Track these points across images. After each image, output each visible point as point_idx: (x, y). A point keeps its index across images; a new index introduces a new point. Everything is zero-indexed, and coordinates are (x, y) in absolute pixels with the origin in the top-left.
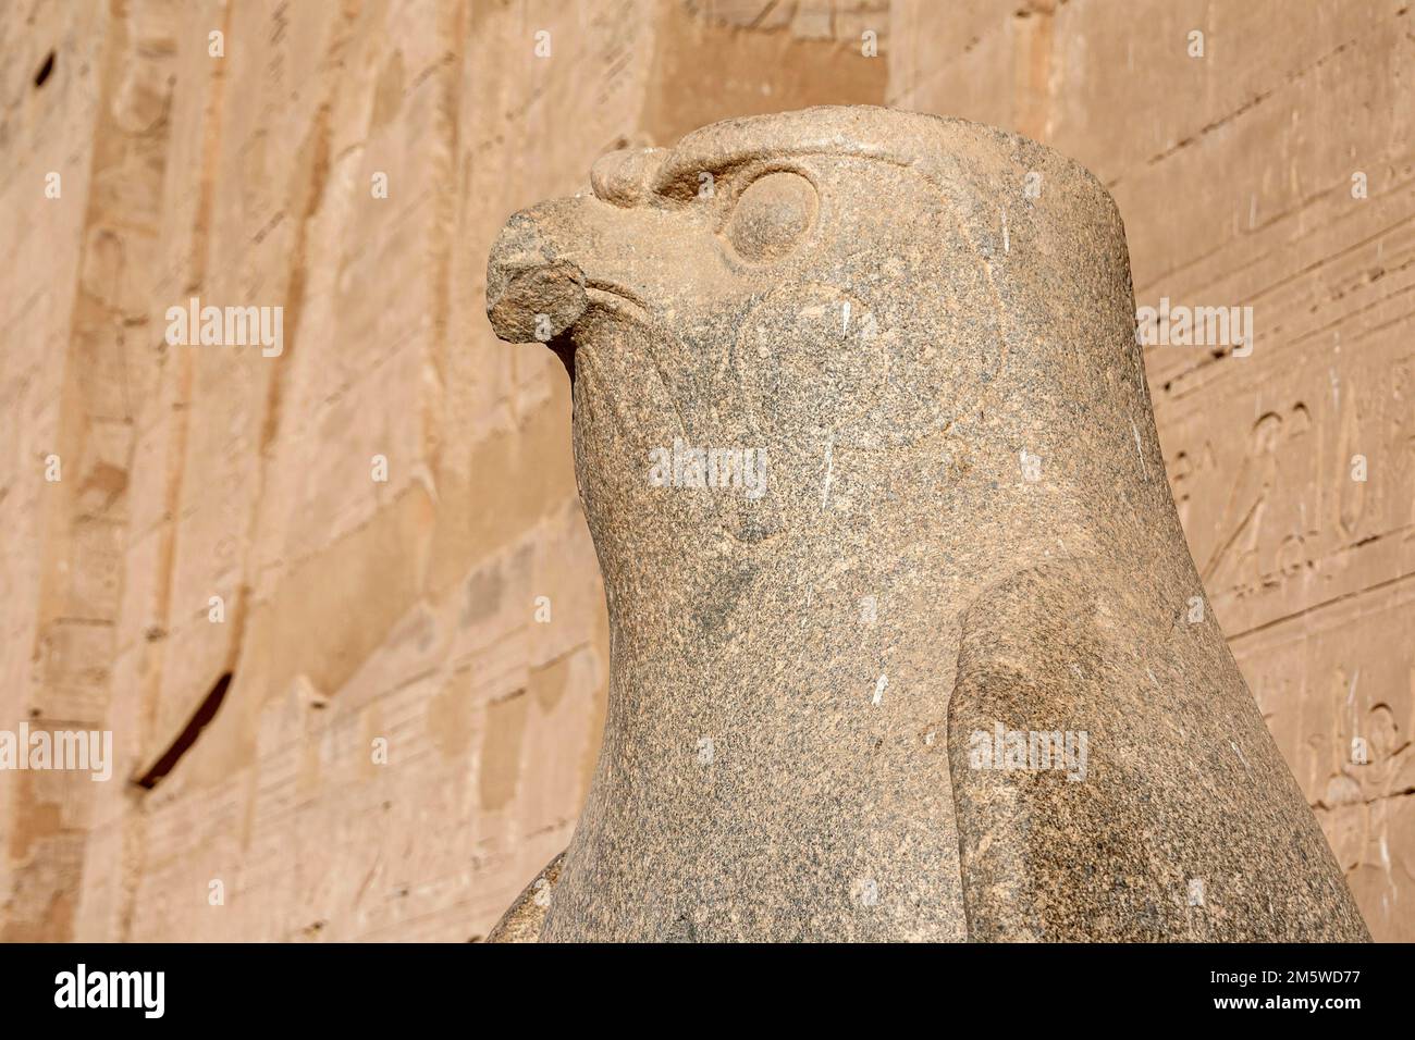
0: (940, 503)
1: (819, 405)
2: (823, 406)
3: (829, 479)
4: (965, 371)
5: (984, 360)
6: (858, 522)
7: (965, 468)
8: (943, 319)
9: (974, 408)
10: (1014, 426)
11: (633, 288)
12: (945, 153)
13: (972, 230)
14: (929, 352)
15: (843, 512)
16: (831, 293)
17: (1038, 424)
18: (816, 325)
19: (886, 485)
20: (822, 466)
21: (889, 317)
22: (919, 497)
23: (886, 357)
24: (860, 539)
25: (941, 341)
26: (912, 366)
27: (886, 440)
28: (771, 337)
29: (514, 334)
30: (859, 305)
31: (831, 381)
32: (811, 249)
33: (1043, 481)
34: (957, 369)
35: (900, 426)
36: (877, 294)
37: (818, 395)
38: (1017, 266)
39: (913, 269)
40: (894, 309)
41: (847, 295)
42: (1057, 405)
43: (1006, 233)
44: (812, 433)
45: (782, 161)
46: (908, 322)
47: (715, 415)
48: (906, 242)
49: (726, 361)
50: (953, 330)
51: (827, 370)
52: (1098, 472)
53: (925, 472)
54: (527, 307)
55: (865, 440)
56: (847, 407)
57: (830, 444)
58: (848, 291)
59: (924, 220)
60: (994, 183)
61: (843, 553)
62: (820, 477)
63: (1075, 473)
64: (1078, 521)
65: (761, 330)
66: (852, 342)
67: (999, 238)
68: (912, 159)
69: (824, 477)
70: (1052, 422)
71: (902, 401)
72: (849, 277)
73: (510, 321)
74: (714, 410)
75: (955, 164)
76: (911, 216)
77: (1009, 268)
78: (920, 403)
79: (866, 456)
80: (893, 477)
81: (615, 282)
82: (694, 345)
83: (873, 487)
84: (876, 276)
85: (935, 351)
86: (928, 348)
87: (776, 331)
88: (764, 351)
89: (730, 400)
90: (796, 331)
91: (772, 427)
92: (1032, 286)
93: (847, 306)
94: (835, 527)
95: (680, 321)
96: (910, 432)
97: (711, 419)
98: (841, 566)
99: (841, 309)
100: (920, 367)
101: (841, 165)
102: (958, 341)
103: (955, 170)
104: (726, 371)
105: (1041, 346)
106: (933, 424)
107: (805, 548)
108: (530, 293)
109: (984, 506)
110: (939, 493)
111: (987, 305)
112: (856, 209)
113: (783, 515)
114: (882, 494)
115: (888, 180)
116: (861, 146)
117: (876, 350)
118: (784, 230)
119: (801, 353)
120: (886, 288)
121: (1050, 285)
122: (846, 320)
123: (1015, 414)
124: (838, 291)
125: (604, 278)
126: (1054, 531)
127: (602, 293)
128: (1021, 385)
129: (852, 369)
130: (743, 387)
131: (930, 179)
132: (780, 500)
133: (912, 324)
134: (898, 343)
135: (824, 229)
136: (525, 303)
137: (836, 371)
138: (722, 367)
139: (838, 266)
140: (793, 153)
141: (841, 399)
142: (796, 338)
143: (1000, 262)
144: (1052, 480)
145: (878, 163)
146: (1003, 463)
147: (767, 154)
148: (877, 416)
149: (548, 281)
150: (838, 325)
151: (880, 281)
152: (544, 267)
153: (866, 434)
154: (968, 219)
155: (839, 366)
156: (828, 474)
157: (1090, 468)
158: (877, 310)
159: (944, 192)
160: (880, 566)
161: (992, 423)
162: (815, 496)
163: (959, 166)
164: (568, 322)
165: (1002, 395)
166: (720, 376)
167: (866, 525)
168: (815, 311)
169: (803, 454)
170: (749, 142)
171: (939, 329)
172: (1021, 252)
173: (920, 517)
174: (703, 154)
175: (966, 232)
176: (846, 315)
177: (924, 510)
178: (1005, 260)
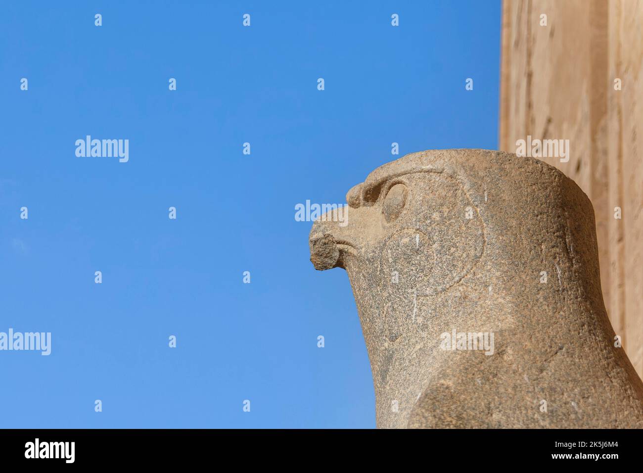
0: (454, 314)
1: (410, 279)
2: (412, 280)
3: (415, 310)
4: (468, 256)
5: (476, 249)
6: (424, 327)
7: (465, 297)
8: (458, 235)
9: (471, 271)
10: (488, 276)
11: (351, 241)
12: (458, 164)
13: (470, 195)
14: (453, 250)
15: (420, 324)
16: (411, 231)
17: (498, 274)
18: (406, 246)
19: (435, 310)
20: (413, 305)
21: (435, 238)
22: (447, 313)
23: (435, 254)
24: (424, 334)
25: (457, 244)
26: (445, 257)
27: (435, 290)
28: (392, 253)
29: (320, 267)
30: (423, 234)
31: (414, 268)
32: (405, 214)
33: (498, 298)
34: (464, 255)
35: (440, 283)
36: (430, 229)
37: (410, 275)
38: (491, 207)
39: (444, 216)
40: (437, 234)
41: (418, 231)
42: (508, 264)
43: (486, 194)
44: (409, 292)
45: (396, 179)
46: (443, 238)
47: (379, 290)
48: (442, 205)
49: (379, 266)
50: (463, 239)
51: (412, 264)
52: (528, 290)
53: (450, 302)
54: (321, 255)
55: (427, 291)
56: (420, 279)
57: (415, 295)
58: (418, 229)
59: (449, 195)
60: (481, 174)
61: (419, 341)
62: (411, 310)
63: (514, 292)
64: (510, 313)
65: (389, 251)
66: (421, 250)
67: (482, 197)
68: (443, 169)
69: (413, 309)
70: (505, 272)
71: (441, 273)
72: (418, 223)
73: (317, 262)
74: (378, 287)
75: (462, 169)
76: (444, 194)
77: (488, 208)
78: (449, 272)
79: (428, 298)
80: (438, 306)
81: (345, 240)
82: (370, 261)
83: (430, 311)
84: (429, 221)
85: (455, 249)
86: (452, 248)
87: (394, 251)
88: (391, 260)
89: (382, 282)
90: (400, 250)
91: (396, 291)
92: (498, 215)
93: (418, 236)
94: (417, 331)
95: (366, 252)
96: (445, 285)
97: (378, 291)
98: (418, 347)
99: (415, 237)
100: (448, 257)
101: (416, 177)
102: (465, 243)
103: (463, 171)
104: (380, 270)
105: (502, 240)
106: (454, 281)
107: (407, 341)
108: (321, 250)
109: (471, 313)
110: (454, 310)
111: (477, 226)
112: (421, 194)
113: (401, 328)
114: (434, 314)
115: (434, 180)
116: (423, 167)
117: (431, 252)
118: (395, 208)
119: (402, 259)
120: (433, 226)
121: (509, 213)
122: (418, 241)
123: (489, 271)
124: (414, 230)
125: (342, 239)
126: (498, 319)
127: (342, 245)
128: (492, 258)
129: (421, 262)
130: (386, 276)
131: (451, 177)
132: (400, 322)
133: (445, 239)
134: (439, 248)
135: (410, 205)
136: (320, 254)
137: (415, 264)
138: (379, 269)
139: (414, 220)
140: (399, 175)
141: (418, 276)
142: (400, 253)
143: (483, 207)
144: (501, 297)
145: (430, 174)
146: (481, 293)
147: (390, 177)
148: (432, 281)
149: (325, 244)
150: (414, 244)
151: (430, 223)
152: (323, 238)
153: (428, 289)
154: (469, 190)
155: (416, 262)
156: (415, 308)
157: (523, 289)
158: (430, 236)
159: (458, 181)
160: (430, 345)
161: (478, 277)
162: (410, 319)
163: (464, 169)
164: (337, 258)
165: (483, 263)
166: (378, 273)
167: (427, 328)
168: (406, 240)
169: (406, 301)
170: (385, 174)
171: (456, 240)
172: (493, 201)
173: (446, 322)
174: (371, 181)
175: (468, 196)
176: (417, 240)
177: (448, 318)
178: (485, 206)
